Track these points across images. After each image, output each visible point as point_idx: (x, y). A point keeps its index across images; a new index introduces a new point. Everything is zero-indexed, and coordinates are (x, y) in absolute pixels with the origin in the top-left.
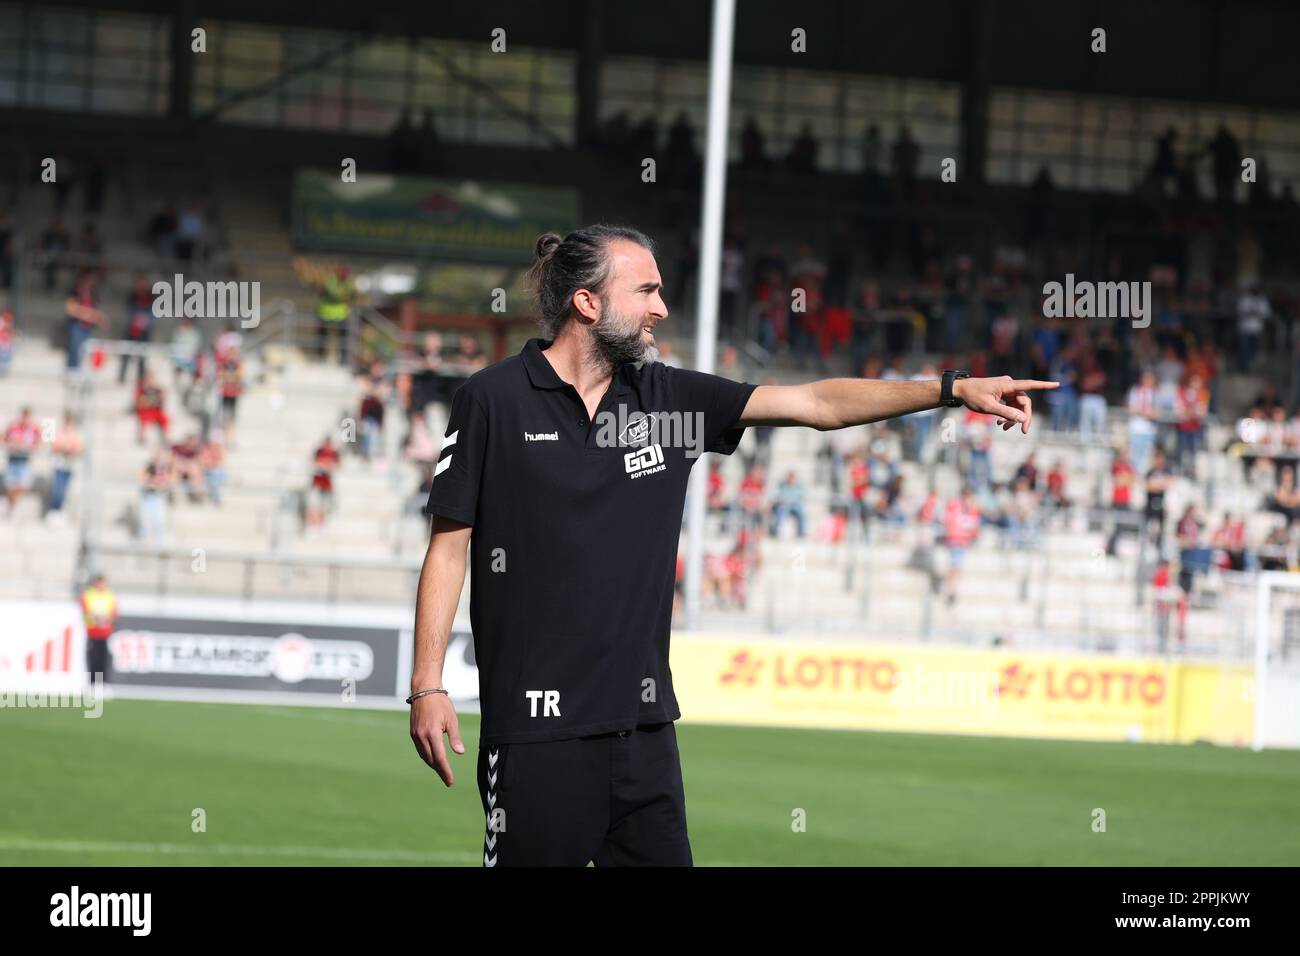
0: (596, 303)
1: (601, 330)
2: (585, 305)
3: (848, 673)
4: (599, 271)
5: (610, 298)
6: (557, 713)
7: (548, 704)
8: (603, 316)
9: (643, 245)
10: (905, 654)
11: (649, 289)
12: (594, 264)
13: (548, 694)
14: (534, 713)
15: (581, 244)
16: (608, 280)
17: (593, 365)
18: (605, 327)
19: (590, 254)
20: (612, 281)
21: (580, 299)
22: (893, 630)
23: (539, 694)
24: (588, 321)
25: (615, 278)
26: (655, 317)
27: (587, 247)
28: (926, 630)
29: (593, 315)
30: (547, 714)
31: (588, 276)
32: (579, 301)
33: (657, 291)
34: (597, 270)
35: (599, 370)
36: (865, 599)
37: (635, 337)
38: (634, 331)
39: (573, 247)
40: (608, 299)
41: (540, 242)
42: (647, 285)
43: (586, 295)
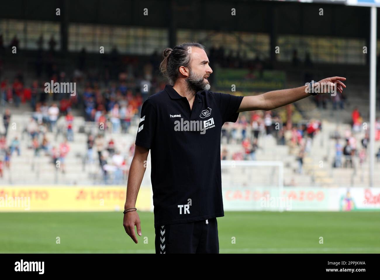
0: (187, 70)
1: (190, 79)
2: (183, 71)
3: (34, 195)
4: (187, 58)
5: (192, 68)
6: (189, 213)
7: (185, 209)
8: (190, 75)
9: (201, 48)
10: (52, 189)
11: (205, 63)
12: (185, 56)
13: (185, 206)
14: (181, 213)
15: (180, 50)
16: (190, 61)
17: (189, 92)
18: (191, 78)
19: (183, 53)
20: (192, 61)
21: (181, 70)
22: (46, 182)
23: (182, 206)
24: (185, 77)
25: (192, 60)
26: (208, 73)
27: (182, 50)
28: (56, 181)
29: (187, 74)
30: (185, 213)
31: (183, 60)
32: (181, 71)
33: (208, 64)
34: (186, 58)
35: (191, 94)
36: (38, 173)
37: (202, 81)
38: (201, 79)
39: (176, 51)
40: (191, 68)
41: (165, 51)
42: (204, 62)
43: (183, 68)
